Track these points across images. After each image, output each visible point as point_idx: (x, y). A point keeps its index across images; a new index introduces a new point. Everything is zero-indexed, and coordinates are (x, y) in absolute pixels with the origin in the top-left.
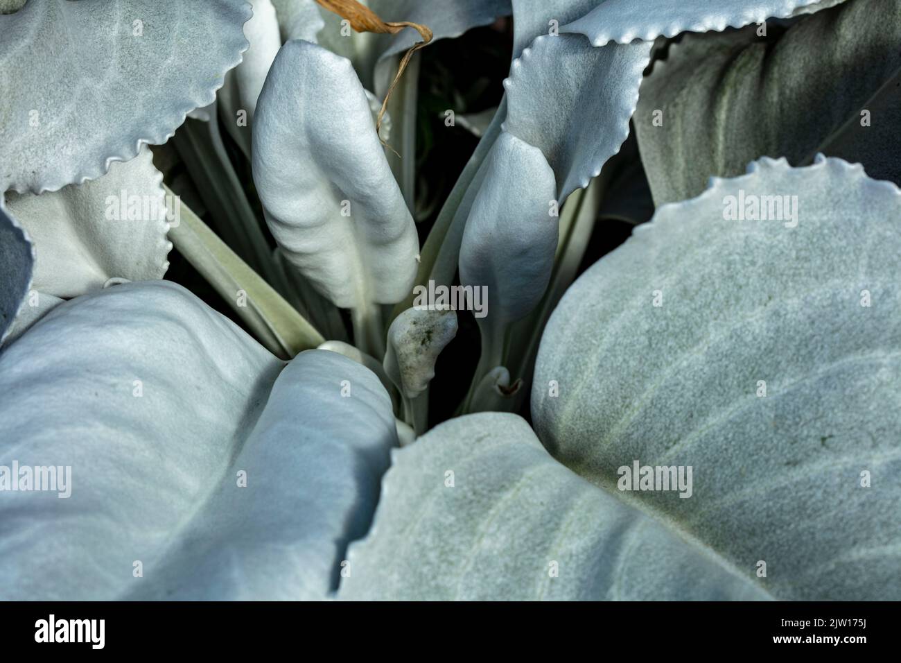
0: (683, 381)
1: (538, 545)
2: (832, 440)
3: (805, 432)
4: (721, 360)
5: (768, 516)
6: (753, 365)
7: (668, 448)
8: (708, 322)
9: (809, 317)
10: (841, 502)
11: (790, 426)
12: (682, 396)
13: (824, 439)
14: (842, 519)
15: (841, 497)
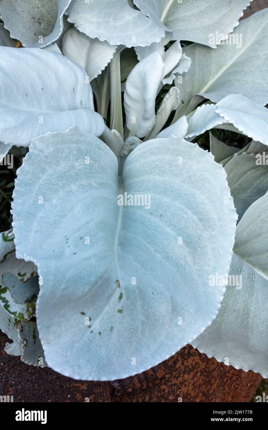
0: (152, 181)
1: (87, 176)
2: (163, 217)
3: (160, 211)
4: (162, 184)
5: (136, 219)
6: (167, 191)
7: (136, 191)
8: (168, 174)
9: (186, 193)
10: (150, 229)
11: (159, 207)
12: (149, 184)
13: (161, 215)
14: (146, 231)
15: (151, 228)
